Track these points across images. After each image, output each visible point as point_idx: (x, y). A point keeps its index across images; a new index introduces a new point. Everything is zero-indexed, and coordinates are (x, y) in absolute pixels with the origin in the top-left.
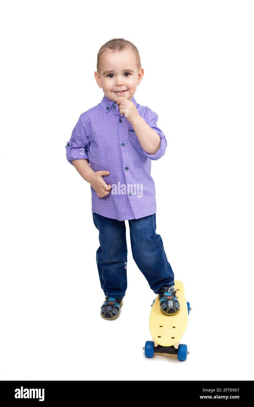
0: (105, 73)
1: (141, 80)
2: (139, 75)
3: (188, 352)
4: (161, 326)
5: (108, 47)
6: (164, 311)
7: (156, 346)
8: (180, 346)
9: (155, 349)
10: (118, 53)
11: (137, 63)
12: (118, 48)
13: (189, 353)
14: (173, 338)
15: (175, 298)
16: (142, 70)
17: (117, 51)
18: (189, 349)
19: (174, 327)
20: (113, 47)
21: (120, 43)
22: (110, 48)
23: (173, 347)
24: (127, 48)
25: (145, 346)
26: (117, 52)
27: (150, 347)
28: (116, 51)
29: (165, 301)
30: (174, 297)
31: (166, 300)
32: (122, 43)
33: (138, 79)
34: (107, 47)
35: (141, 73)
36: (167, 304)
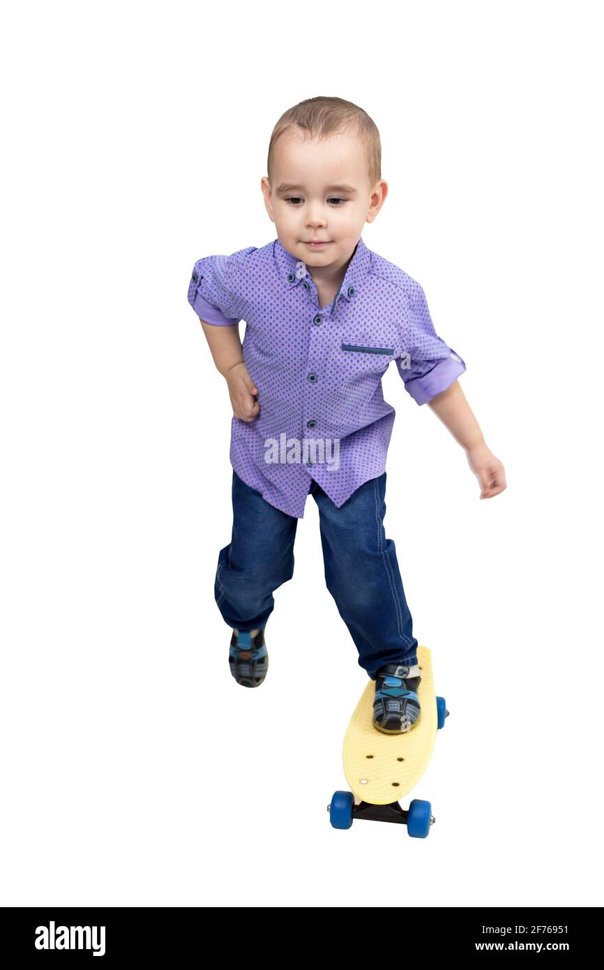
0: (280, 187)
1: (378, 209)
2: (375, 197)
3: (432, 819)
4: (370, 757)
5: (296, 122)
6: (377, 723)
7: (357, 803)
8: (414, 804)
9: (355, 810)
10: (318, 142)
11: (370, 167)
12: (321, 127)
13: (434, 822)
14: (396, 785)
15: (409, 694)
16: (384, 187)
17: (318, 136)
18: (435, 812)
19: (400, 760)
20: (309, 126)
21: (327, 114)
22: (301, 125)
23: (395, 805)
24: (343, 128)
25: (330, 803)
26: (316, 139)
27: (341, 805)
28: (314, 133)
29: (384, 698)
30: (406, 691)
31: (385, 696)
32: (332, 113)
33: (370, 208)
34: (294, 121)
35: (379, 191)
36: (386, 707)
